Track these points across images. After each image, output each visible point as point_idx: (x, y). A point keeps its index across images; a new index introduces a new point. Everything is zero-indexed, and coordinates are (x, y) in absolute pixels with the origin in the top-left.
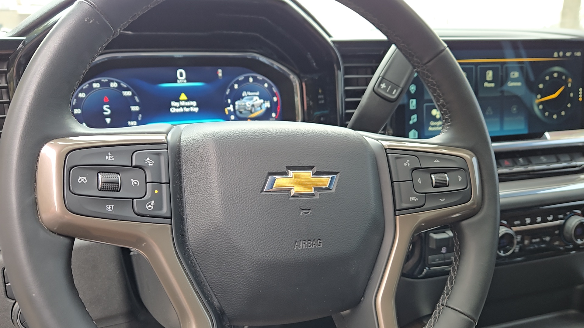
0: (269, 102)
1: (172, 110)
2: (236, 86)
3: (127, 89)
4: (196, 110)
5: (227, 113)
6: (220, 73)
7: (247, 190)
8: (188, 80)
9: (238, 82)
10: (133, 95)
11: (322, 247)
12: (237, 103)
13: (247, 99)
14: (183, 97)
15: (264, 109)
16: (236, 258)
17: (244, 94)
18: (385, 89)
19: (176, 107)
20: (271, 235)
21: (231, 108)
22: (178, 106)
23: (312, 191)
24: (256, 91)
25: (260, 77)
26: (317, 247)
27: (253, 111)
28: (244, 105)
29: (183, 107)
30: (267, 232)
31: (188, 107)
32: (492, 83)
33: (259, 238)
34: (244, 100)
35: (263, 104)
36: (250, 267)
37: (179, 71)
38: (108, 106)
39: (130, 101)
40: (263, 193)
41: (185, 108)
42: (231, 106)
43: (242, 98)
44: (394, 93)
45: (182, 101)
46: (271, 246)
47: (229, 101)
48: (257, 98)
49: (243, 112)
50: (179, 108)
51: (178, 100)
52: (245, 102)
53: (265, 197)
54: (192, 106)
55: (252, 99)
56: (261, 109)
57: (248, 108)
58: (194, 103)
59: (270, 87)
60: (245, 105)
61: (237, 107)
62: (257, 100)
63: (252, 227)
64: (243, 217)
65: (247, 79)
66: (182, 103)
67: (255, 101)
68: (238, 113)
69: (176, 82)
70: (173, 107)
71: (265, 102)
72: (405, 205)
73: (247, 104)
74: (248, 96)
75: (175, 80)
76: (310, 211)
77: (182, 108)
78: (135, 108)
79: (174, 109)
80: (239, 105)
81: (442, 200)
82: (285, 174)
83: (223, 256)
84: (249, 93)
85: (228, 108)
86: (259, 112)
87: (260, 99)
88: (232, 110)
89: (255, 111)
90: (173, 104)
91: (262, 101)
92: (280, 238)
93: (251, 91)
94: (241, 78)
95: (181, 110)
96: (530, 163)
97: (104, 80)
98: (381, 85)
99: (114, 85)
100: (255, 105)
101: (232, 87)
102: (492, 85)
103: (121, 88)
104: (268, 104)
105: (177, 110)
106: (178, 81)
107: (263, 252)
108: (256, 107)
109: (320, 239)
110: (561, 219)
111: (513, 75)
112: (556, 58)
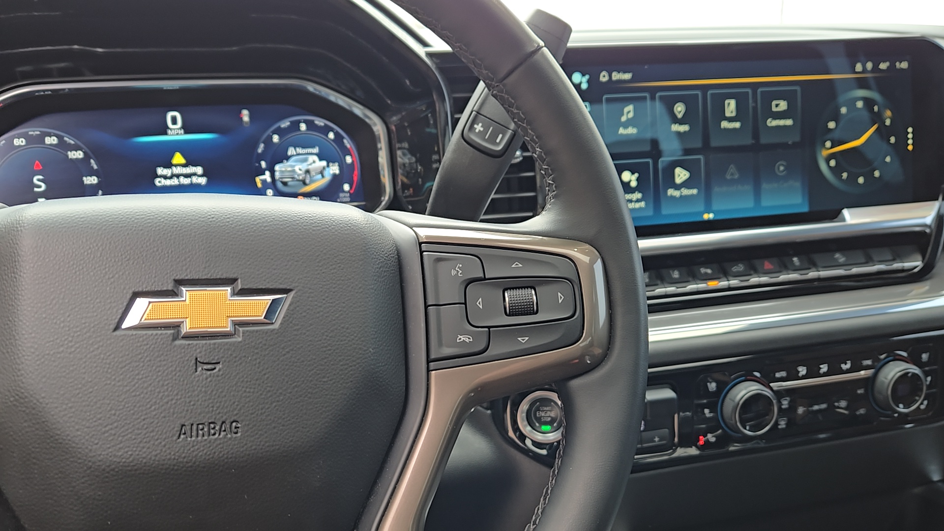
0: (337, 164)
1: (159, 182)
2: (276, 139)
3: (76, 148)
4: (203, 181)
5: (259, 185)
6: (245, 115)
7: (85, 327)
8: (187, 129)
9: (278, 131)
10: (87, 157)
11: (241, 435)
12: (277, 167)
13: (296, 161)
14: (178, 159)
15: (328, 178)
16: (56, 459)
17: (291, 151)
18: (481, 134)
19: (165, 177)
20: (128, 413)
21: (267, 176)
22: (169, 175)
23: (226, 327)
24: (313, 147)
25: (320, 122)
26: (229, 436)
27: (307, 181)
28: (290, 171)
29: (178, 176)
30: (121, 407)
31: (187, 176)
32: (736, 121)
33: (103, 419)
34: (291, 162)
35: (327, 169)
36: (83, 477)
37: (170, 115)
38: (41, 177)
39: (82, 167)
40: (117, 333)
41: (182, 178)
42: (267, 173)
43: (288, 158)
44: (498, 141)
45: (176, 166)
46: (127, 435)
47: (263, 164)
48: (316, 158)
49: (289, 183)
50: (171, 178)
51: (169, 165)
52: (294, 166)
53: (123, 340)
54: (195, 174)
55: (306, 160)
56: (323, 176)
57: (299, 175)
58: (199, 170)
59: (339, 139)
60: (294, 171)
61: (277, 175)
62: (314, 162)
63: (89, 398)
64: (73, 380)
65: (295, 126)
66: (177, 170)
67: (311, 164)
68: (279, 185)
69: (166, 134)
70: (161, 176)
71: (331, 164)
72: (447, 351)
73: (297, 169)
74: (298, 154)
75: (164, 130)
76: (218, 367)
77: (175, 178)
78: (91, 180)
79: (163, 180)
80: (282, 172)
81: (522, 340)
82: (173, 293)
83: (33, 455)
84: (300, 150)
85: (262, 177)
86: (319, 183)
87: (321, 159)
88: (269, 180)
89: (312, 181)
90: (160, 171)
91: (324, 163)
92: (147, 418)
93: (303, 147)
94: (285, 124)
95: (174, 182)
96: (813, 265)
97: (35, 132)
98: (476, 126)
99: (51, 140)
100: (311, 171)
101: (268, 141)
102: (737, 125)
103: (63, 146)
104: (335, 169)
105: (168, 182)
106: (169, 132)
107: (109, 448)
108: (313, 173)
109: (238, 420)
110: (867, 368)
111: (777, 105)
112: (859, 73)
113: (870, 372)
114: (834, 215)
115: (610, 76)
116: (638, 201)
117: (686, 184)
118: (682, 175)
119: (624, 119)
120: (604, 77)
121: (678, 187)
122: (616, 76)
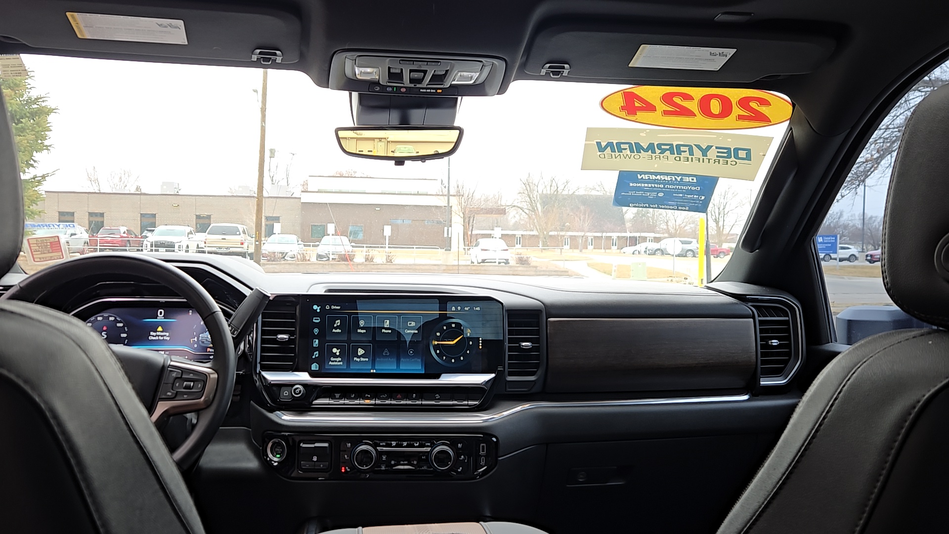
1: (150, 338)
2: (202, 323)
3: (120, 322)
4: (168, 339)
5: (192, 342)
6: (190, 312)
8: (165, 317)
10: (124, 326)
12: (201, 335)
14: (160, 329)
19: (153, 336)
28: (206, 337)
29: (158, 336)
31: (162, 336)
37: (159, 311)
38: (105, 333)
39: (122, 330)
41: (160, 337)
42: (196, 337)
43: (206, 331)
44: (235, 333)
45: (158, 331)
47: (195, 333)
49: (205, 342)
50: (156, 336)
51: (156, 331)
52: (208, 335)
54: (165, 335)
57: (209, 339)
58: (168, 334)
61: (200, 339)
66: (158, 333)
68: (200, 343)
69: (156, 318)
70: (152, 336)
72: (164, 397)
78: (124, 335)
79: (152, 337)
80: (202, 337)
81: (185, 396)
85: (194, 339)
88: (196, 340)
90: (152, 333)
95: (157, 338)
97: (106, 315)
99: (112, 319)
101: (199, 324)
102: (390, 331)
103: (116, 321)
105: (154, 338)
106: (158, 318)
110: (428, 446)
111: (410, 324)
112: (454, 311)
113: (429, 449)
114: (437, 377)
115: (330, 307)
116: (339, 361)
117: (362, 356)
118: (361, 352)
119: (335, 325)
120: (328, 307)
121: (359, 357)
122: (333, 307)
